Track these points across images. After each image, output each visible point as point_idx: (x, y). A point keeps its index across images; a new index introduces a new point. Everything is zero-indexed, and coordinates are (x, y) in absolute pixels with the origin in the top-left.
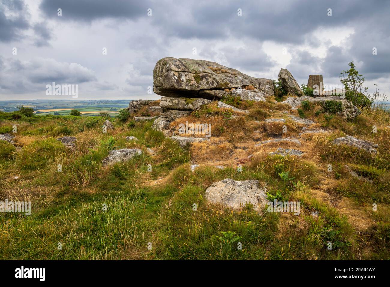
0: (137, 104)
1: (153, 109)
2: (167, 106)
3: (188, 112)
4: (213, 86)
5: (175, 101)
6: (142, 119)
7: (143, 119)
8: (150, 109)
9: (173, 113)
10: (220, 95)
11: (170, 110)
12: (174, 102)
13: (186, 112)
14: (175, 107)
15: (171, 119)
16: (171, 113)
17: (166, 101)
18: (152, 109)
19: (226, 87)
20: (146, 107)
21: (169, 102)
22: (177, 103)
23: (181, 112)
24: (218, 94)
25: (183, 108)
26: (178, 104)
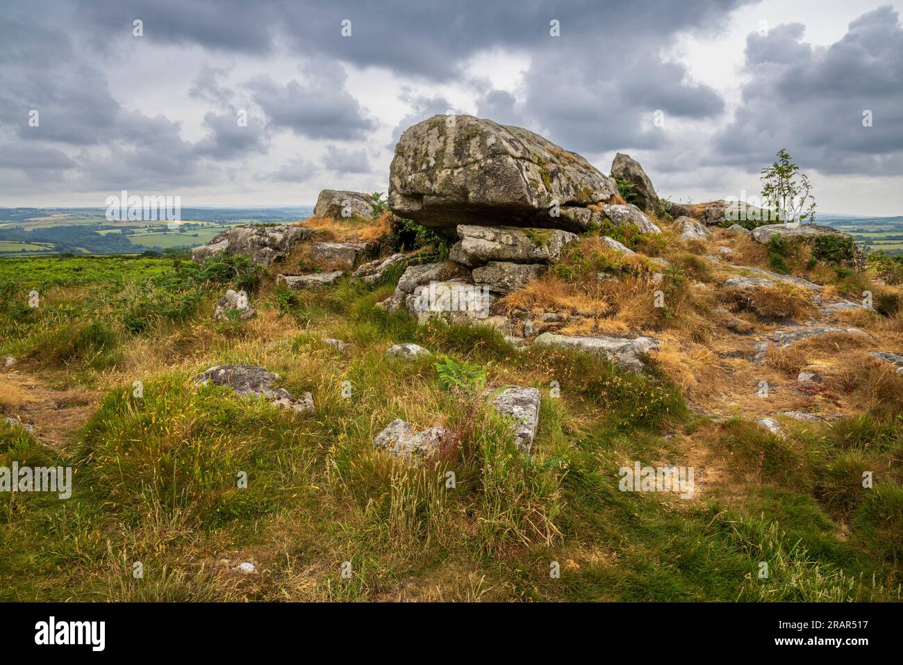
0: (285, 238)
1: (326, 253)
2: (492, 252)
3: (537, 266)
4: (569, 197)
5: (507, 237)
6: (310, 281)
7: (315, 280)
8: (317, 251)
9: (507, 270)
10: (584, 220)
11: (498, 264)
12: (504, 239)
13: (533, 266)
14: (509, 253)
15: (503, 287)
16: (503, 271)
17: (483, 238)
18: (323, 251)
19: (590, 201)
20: (307, 247)
21: (494, 240)
22: (511, 242)
23: (522, 266)
24: (581, 218)
25: (526, 256)
26: (514, 245)
